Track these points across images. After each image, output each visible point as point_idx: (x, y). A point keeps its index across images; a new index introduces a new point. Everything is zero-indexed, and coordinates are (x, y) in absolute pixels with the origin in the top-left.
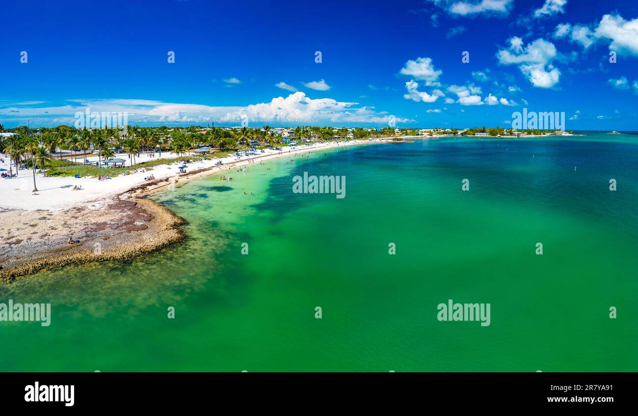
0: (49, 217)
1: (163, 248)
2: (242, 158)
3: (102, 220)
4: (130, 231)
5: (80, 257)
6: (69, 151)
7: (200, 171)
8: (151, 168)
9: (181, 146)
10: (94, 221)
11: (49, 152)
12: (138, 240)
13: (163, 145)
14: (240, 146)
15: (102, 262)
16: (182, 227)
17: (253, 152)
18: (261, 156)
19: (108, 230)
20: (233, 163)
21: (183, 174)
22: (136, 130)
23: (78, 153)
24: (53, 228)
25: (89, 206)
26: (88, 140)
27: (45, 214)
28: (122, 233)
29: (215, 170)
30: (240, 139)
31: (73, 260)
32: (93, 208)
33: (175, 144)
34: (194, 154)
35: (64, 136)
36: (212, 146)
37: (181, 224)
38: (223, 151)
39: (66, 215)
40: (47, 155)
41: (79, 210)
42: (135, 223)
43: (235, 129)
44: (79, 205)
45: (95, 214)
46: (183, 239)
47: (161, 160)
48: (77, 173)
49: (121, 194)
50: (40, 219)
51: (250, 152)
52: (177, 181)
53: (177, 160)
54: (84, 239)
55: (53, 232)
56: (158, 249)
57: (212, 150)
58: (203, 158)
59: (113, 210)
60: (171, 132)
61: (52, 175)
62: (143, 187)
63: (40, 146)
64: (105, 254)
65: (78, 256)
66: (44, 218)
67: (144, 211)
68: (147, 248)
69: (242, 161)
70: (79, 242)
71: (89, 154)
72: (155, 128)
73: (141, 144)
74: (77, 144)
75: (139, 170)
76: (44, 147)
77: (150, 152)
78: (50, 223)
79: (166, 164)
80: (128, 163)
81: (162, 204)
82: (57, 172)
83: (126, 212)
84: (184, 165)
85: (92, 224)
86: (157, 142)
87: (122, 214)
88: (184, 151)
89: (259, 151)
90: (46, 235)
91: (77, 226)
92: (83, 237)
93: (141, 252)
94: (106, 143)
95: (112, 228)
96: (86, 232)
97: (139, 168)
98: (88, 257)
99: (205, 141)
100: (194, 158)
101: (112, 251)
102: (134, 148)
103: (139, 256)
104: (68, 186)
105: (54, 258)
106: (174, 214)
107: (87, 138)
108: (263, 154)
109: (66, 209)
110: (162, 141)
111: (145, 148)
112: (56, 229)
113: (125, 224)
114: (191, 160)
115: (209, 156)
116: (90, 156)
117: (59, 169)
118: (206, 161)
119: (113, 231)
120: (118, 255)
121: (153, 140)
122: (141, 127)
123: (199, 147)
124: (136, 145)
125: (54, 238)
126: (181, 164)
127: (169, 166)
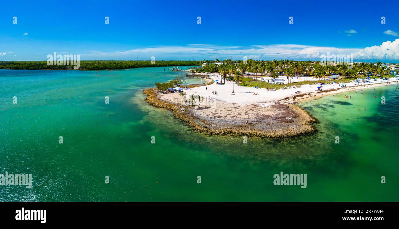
0: (238, 107)
1: (301, 135)
2: (360, 84)
3: (267, 113)
4: (282, 122)
5: (251, 132)
6: (253, 73)
7: (331, 90)
8: (300, 86)
9: (320, 74)
10: (262, 114)
11: (242, 73)
12: (286, 128)
13: (308, 72)
14: (359, 75)
15: (263, 137)
16: (315, 124)
17: (368, 80)
18: (374, 83)
19: (270, 120)
20: (354, 87)
21: (320, 91)
22: (292, 62)
23: (258, 74)
24: (239, 114)
25: (261, 104)
26: (264, 68)
27: (236, 106)
28: (278, 123)
29: (341, 90)
30: (359, 70)
31: (247, 133)
32: (263, 106)
33: (316, 72)
34: (328, 79)
35: (251, 65)
36: (340, 74)
37: (315, 122)
38: (347, 78)
39: (247, 108)
40: (240, 75)
41: (255, 106)
42: (287, 118)
43: (356, 63)
44: (256, 104)
45: (264, 109)
46: (315, 132)
47: (306, 81)
48: (256, 86)
49: (280, 100)
50: (233, 108)
51: (366, 80)
52: (315, 96)
53: (317, 82)
54: (255, 123)
55: (239, 116)
56: (298, 136)
57: (340, 77)
58: (334, 82)
59: (274, 109)
60: (314, 64)
61: (243, 85)
62: (295, 97)
63: (237, 70)
64: (266, 133)
65: (250, 131)
66: (235, 108)
67: (293, 112)
68: (291, 134)
69: (360, 86)
70: (252, 124)
71: (264, 75)
72: (303, 62)
73: (295, 71)
74: (258, 70)
75: (292, 87)
76: (239, 70)
77: (300, 76)
78: (238, 111)
79: (309, 84)
80: (286, 82)
81: (304, 109)
82: (245, 84)
83: (282, 111)
84: (321, 85)
85: (261, 115)
86: (305, 70)
87: (279, 111)
88: (322, 76)
89: (372, 80)
90: (235, 117)
91: (253, 115)
92: (255, 122)
93: (287, 135)
94: (274, 70)
95: (272, 119)
96: (257, 119)
97: (292, 85)
98: (256, 133)
99: (336, 71)
100: (328, 82)
101: (270, 132)
102: (290, 73)
103: (286, 138)
104: (250, 92)
105: (236, 130)
106: (311, 116)
107: (264, 67)
108: (375, 82)
109: (248, 105)
110: (308, 70)
111: (297, 74)
112: (240, 114)
113: (280, 118)
114: (326, 83)
115: (338, 81)
116: (265, 77)
117: (247, 83)
118: (336, 84)
119: (273, 121)
120: (273, 135)
121: (302, 69)
122: (295, 61)
123: (331, 75)
124: (291, 71)
125: (239, 119)
126: (319, 85)
127: (311, 86)
